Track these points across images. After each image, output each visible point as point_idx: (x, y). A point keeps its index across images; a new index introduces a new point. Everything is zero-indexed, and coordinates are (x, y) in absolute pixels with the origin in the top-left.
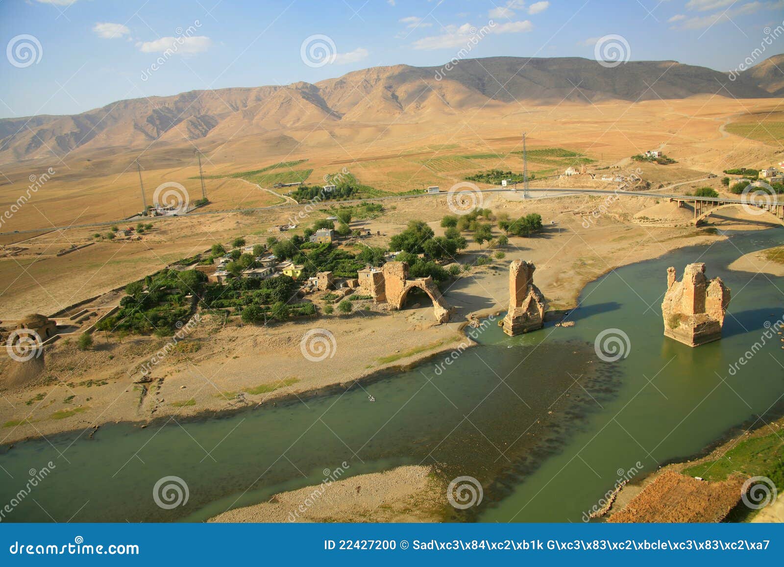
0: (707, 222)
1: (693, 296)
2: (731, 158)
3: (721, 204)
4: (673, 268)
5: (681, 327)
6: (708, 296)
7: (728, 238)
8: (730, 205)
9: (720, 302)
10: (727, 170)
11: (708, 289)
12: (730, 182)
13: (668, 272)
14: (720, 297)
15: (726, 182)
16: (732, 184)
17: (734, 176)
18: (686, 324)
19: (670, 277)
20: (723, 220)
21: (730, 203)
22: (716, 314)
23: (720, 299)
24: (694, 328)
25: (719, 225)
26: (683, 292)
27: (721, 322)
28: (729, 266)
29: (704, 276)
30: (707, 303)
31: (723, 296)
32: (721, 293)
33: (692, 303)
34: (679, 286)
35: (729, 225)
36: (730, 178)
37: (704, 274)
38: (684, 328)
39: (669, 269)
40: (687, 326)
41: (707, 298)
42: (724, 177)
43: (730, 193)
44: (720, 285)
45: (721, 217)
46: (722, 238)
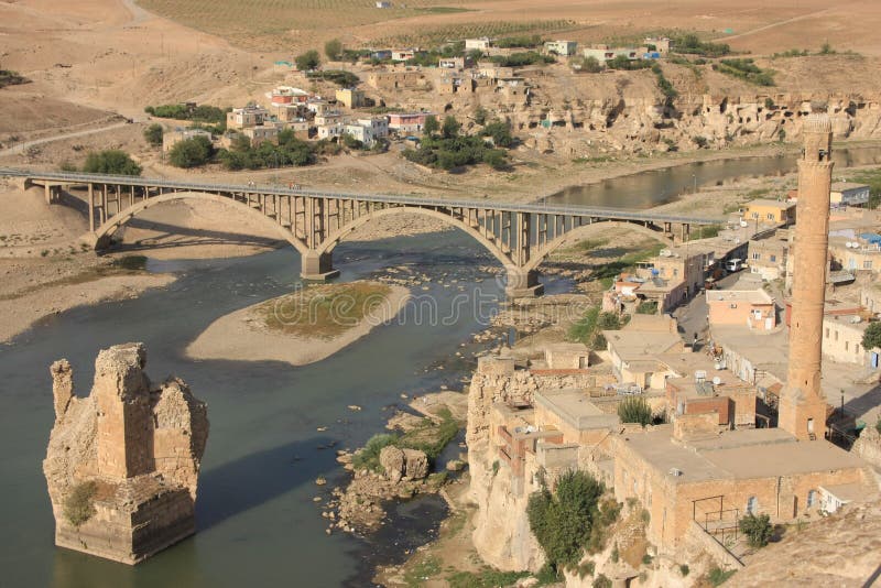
0: (121, 240)
1: (121, 431)
2: (159, 75)
3: (152, 194)
4: (65, 364)
5: (98, 518)
6: (157, 427)
7: (175, 279)
8: (175, 195)
9: (187, 440)
10: (155, 107)
11: (156, 410)
12: (165, 137)
13: (53, 374)
14: (186, 425)
15: (156, 136)
16: (170, 141)
17: (173, 122)
18: (110, 508)
19: (61, 388)
20: (162, 234)
21: (172, 190)
22: (180, 471)
23: (185, 433)
24: (133, 515)
25: (154, 247)
26: (96, 424)
27: (193, 488)
28: (188, 349)
29: (144, 375)
30: (157, 444)
31: (193, 421)
32: (187, 416)
33: (122, 449)
34: (85, 407)
35: (178, 245)
36: (165, 128)
37: (144, 371)
38: (107, 518)
39: (56, 364)
40: (113, 512)
41: (157, 432)
42: (150, 123)
43: (167, 164)
44: (184, 396)
45: (155, 226)
46: (164, 280)
